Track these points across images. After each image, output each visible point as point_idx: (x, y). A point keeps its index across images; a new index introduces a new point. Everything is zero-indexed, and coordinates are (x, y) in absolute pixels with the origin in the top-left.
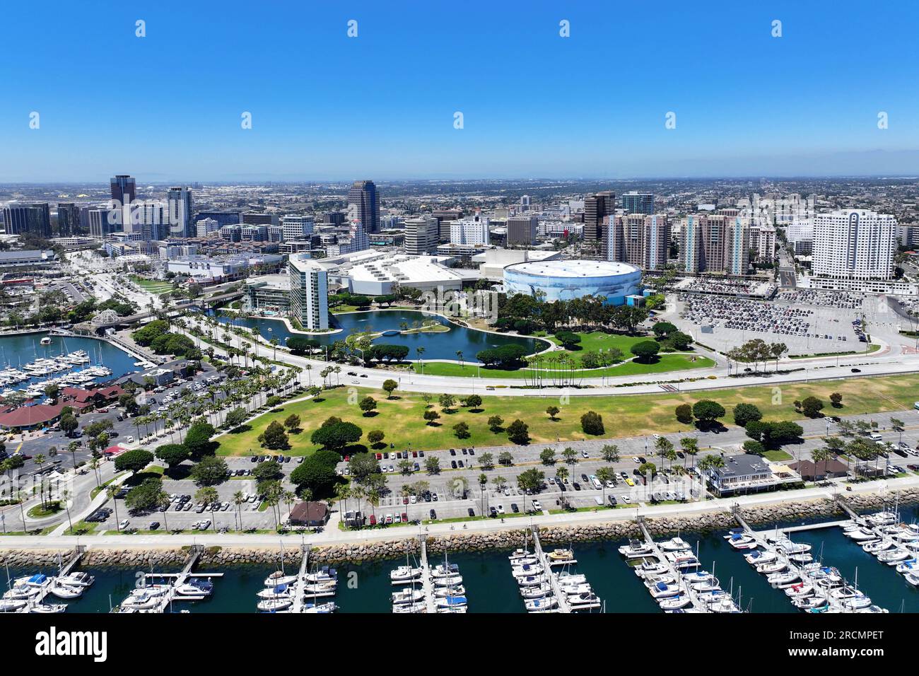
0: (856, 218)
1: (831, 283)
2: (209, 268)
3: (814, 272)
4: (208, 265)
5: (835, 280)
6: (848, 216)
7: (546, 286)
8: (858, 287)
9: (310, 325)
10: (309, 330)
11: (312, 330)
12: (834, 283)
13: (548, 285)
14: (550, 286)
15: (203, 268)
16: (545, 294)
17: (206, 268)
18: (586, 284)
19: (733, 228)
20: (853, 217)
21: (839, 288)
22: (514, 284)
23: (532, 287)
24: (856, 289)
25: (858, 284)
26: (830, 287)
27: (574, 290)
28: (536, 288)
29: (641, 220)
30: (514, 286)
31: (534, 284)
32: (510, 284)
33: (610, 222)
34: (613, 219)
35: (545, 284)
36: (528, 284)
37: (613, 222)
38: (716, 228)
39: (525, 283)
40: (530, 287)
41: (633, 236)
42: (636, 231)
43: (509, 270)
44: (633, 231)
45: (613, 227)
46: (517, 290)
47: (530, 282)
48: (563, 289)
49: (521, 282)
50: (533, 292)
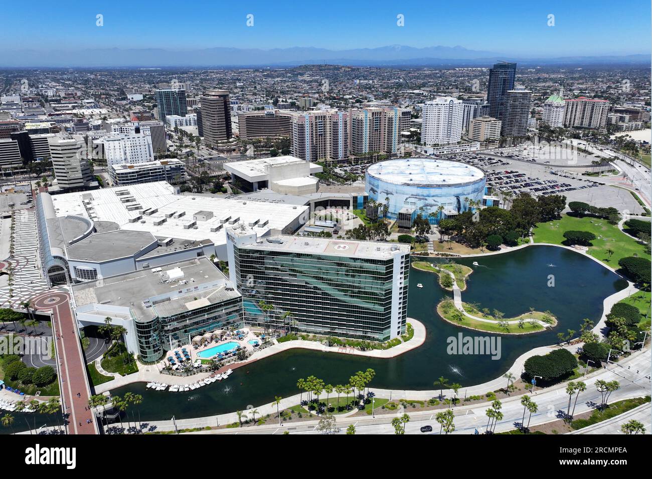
0: (452, 103)
6: (448, 102)
7: (469, 194)
10: (398, 342)
11: (399, 338)
13: (470, 192)
19: (393, 117)
22: (434, 198)
23: (458, 197)
28: (462, 199)
29: (325, 117)
30: (434, 201)
31: (460, 194)
32: (426, 200)
33: (306, 121)
34: (308, 118)
35: (468, 192)
36: (454, 195)
37: (308, 121)
38: (378, 118)
39: (450, 195)
40: (456, 198)
41: (319, 132)
42: (322, 127)
43: (407, 185)
44: (320, 127)
45: (308, 125)
46: (439, 204)
47: (455, 193)
48: (478, 193)
49: (445, 195)
50: (459, 202)
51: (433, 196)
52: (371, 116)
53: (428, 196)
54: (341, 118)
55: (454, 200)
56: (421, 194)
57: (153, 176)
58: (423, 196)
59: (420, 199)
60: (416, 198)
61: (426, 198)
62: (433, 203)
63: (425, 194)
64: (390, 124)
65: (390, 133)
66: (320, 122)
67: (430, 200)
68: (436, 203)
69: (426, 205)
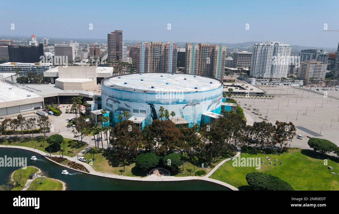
0: (277, 46)
1: (266, 81)
3: (253, 76)
5: (267, 80)
6: (273, 45)
7: (168, 104)
8: (278, 83)
12: (267, 81)
14: (173, 103)
16: (173, 114)
18: (204, 98)
19: (218, 51)
20: (276, 45)
21: (269, 84)
22: (126, 102)
23: (152, 105)
24: (277, 84)
25: (278, 82)
26: (265, 84)
27: (195, 105)
28: (157, 108)
29: (161, 45)
30: (126, 105)
31: (154, 102)
32: (120, 103)
33: (142, 46)
34: (144, 44)
35: (167, 101)
36: (147, 102)
37: (144, 46)
38: (207, 51)
39: (142, 101)
40: (149, 106)
41: (156, 56)
42: (158, 53)
43: (112, 86)
44: (156, 53)
45: (144, 50)
46: (131, 110)
47: (148, 100)
48: (185, 105)
49: (136, 101)
50: (153, 110)
51: (125, 100)
52: (198, 48)
53: (121, 99)
54: (172, 47)
55: (148, 108)
56: (115, 96)
57: (24, 71)
58: (116, 98)
59: (115, 102)
60: (112, 100)
61: (120, 101)
62: (126, 107)
63: (118, 97)
64: (216, 56)
65: (215, 63)
66: (156, 49)
67: (123, 104)
68: (128, 108)
69: (120, 109)
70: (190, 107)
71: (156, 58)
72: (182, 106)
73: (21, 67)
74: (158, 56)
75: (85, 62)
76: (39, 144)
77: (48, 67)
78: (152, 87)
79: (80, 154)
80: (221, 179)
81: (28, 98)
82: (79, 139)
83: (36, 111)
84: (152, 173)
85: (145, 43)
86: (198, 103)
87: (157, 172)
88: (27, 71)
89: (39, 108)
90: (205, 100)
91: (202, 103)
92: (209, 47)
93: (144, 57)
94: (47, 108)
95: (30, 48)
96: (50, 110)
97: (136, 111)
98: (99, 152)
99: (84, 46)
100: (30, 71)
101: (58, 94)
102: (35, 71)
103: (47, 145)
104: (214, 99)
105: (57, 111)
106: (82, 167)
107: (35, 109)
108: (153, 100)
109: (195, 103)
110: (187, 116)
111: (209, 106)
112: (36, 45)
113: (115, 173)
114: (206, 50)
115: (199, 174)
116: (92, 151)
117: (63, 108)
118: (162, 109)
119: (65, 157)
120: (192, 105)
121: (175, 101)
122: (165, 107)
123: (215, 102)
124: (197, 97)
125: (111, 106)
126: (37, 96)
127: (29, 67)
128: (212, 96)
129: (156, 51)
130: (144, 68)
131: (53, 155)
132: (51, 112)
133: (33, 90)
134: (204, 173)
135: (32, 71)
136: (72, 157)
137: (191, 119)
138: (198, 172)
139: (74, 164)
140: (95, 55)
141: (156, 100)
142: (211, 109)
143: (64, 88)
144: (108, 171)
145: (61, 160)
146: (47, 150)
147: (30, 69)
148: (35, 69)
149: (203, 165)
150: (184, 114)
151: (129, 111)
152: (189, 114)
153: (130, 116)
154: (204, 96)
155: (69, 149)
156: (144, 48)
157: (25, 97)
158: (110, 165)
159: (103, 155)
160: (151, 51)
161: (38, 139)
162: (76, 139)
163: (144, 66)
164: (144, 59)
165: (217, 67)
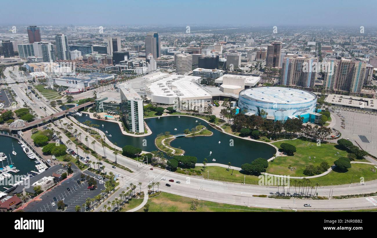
2: (76, 83)
4: (76, 81)
7: (266, 108)
9: (134, 129)
10: (133, 133)
11: (135, 133)
13: (268, 108)
14: (269, 108)
15: (74, 83)
16: (267, 114)
17: (75, 83)
18: (290, 108)
22: (247, 105)
23: (258, 108)
27: (283, 111)
28: (261, 109)
30: (247, 106)
31: (260, 107)
32: (244, 104)
33: (287, 61)
35: (266, 107)
36: (256, 106)
38: (346, 67)
39: (254, 105)
40: (257, 108)
41: (298, 69)
42: (301, 66)
43: (243, 96)
44: (299, 66)
45: (288, 64)
46: (249, 109)
47: (257, 105)
48: (277, 110)
49: (251, 105)
50: (259, 111)
51: (246, 104)
55: (256, 109)
58: (243, 102)
59: (242, 104)
62: (246, 107)
64: (354, 72)
65: (353, 78)
66: (299, 63)
67: (245, 106)
68: (248, 108)
69: (244, 108)
70: (280, 112)
71: (298, 71)
72: (274, 111)
73: (204, 72)
74: (300, 69)
75: (248, 67)
76: (207, 118)
77: (220, 73)
78: (263, 99)
79: (221, 125)
80: (275, 145)
81: (205, 96)
82: (222, 119)
83: (208, 103)
84: (247, 137)
85: (289, 59)
86: (285, 110)
87: (249, 137)
88: (207, 75)
89: (209, 101)
90: (291, 109)
91: (288, 111)
92: (350, 64)
93: (287, 70)
94: (213, 102)
95: (211, 59)
96: (214, 103)
97: (251, 110)
98: (229, 126)
99: (259, 42)
100: (209, 75)
101: (220, 95)
102: (212, 75)
103: (210, 119)
104: (299, 109)
105: (217, 104)
106: (220, 129)
107: (208, 102)
108: (259, 106)
109: (283, 110)
110: (277, 116)
111: (294, 113)
112: (215, 57)
113: (232, 134)
114: (346, 65)
115: (266, 141)
116: (227, 125)
117: (221, 103)
118: (262, 111)
119: (215, 125)
120: (281, 110)
121: (271, 107)
122: (264, 110)
123: (299, 111)
124: (285, 107)
125: (241, 106)
126: (209, 95)
127: (209, 72)
128: (297, 107)
129: (299, 65)
130: (286, 78)
131: (211, 124)
132: (214, 104)
133: (208, 91)
134: (269, 141)
135: (210, 75)
136: (218, 125)
137: (280, 118)
138: (267, 140)
139: (218, 128)
140: (260, 58)
141: (261, 106)
142: (296, 114)
143: (224, 91)
144: (230, 133)
145: (214, 126)
146: (209, 121)
147: (209, 74)
148: (212, 74)
149: (271, 139)
150: (276, 115)
151: (248, 109)
152: (279, 115)
153: (247, 112)
154: (290, 107)
155: (218, 122)
156: (288, 63)
157: (204, 96)
158: (232, 131)
159: (231, 127)
160: (295, 65)
161: (207, 116)
162: (220, 118)
163: (287, 77)
164: (287, 71)
165: (355, 81)
